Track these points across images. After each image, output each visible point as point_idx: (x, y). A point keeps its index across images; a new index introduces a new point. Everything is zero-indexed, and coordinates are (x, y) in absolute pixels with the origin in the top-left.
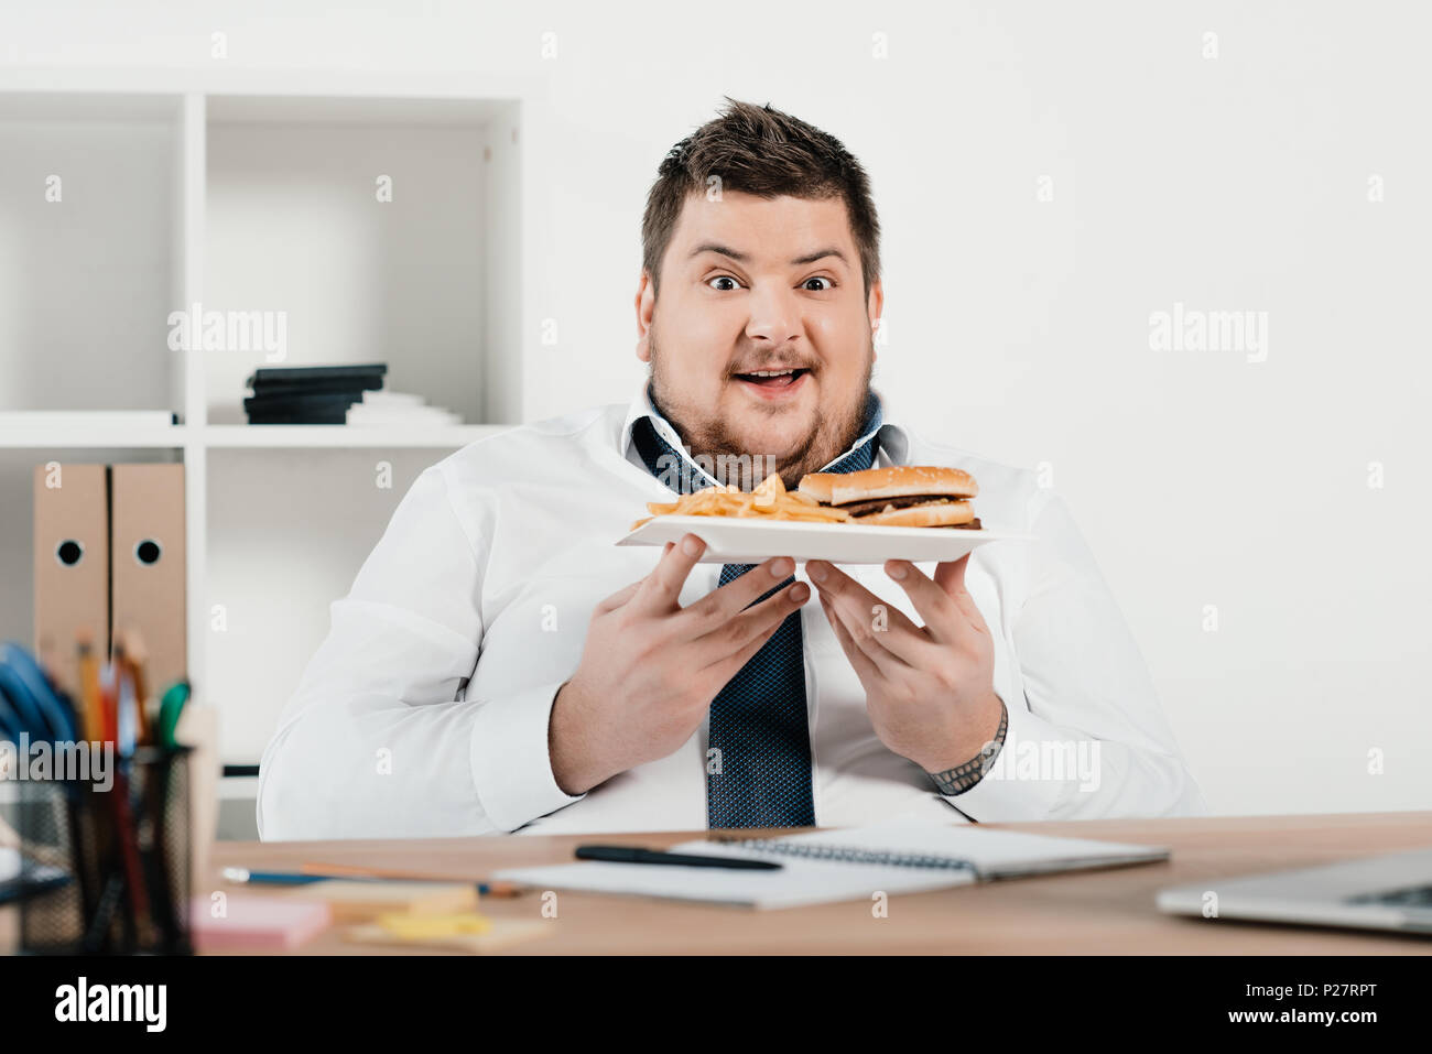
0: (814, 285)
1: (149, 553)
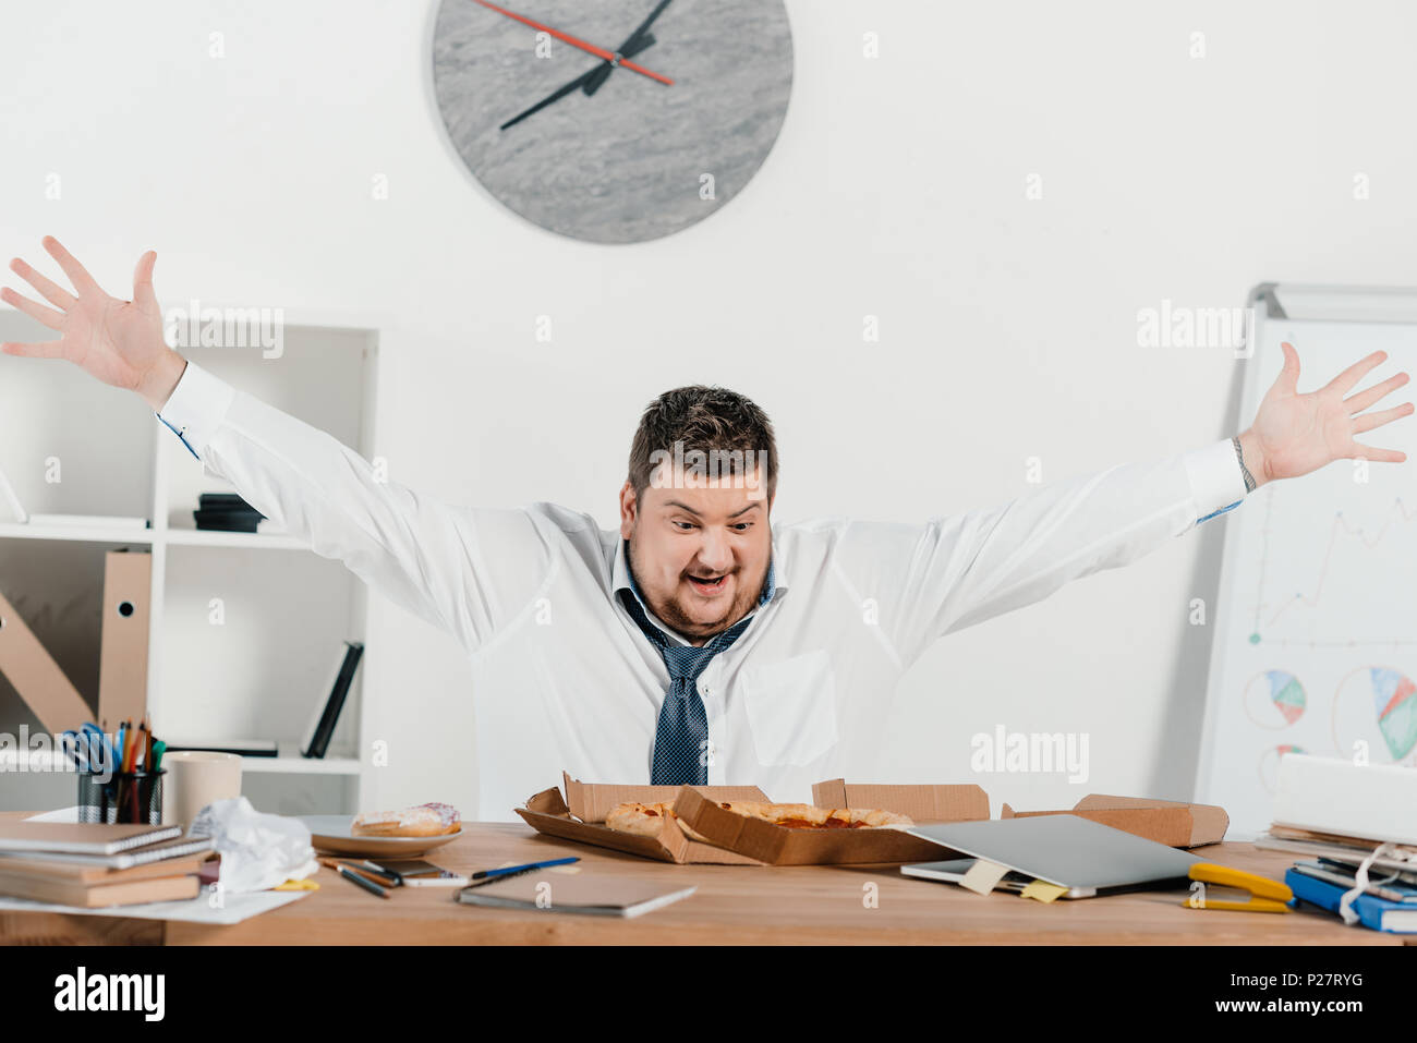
0: (741, 526)
1: (126, 609)
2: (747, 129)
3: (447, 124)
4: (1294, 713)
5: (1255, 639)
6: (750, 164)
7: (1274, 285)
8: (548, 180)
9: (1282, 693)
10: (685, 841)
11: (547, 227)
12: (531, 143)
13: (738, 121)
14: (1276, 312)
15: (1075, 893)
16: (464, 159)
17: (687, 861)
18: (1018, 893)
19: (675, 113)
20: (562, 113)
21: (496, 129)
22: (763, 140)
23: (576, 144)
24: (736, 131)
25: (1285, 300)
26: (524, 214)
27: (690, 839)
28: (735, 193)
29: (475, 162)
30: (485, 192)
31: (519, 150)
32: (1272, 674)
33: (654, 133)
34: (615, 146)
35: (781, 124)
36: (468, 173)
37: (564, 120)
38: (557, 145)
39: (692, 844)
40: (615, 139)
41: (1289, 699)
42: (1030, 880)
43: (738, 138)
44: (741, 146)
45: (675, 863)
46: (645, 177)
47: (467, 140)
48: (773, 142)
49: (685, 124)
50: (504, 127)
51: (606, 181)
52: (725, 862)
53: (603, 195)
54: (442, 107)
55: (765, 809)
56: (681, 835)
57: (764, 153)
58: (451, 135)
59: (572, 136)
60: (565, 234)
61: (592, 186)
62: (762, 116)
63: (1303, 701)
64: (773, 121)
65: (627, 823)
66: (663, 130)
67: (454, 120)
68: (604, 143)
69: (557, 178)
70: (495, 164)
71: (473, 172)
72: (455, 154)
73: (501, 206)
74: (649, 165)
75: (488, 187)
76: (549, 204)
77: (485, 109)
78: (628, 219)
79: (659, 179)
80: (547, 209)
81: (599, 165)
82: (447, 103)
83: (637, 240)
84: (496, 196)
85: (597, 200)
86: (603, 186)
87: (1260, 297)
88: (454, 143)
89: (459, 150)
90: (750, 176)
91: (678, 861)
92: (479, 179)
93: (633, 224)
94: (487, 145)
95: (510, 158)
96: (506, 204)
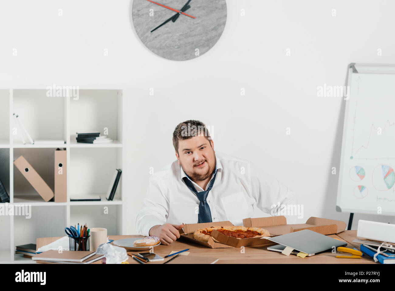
0: (202, 148)
1: (61, 165)
2: (215, 29)
3: (137, 31)
4: (362, 177)
5: (352, 158)
6: (216, 38)
7: (355, 64)
8: (164, 45)
9: (359, 172)
10: (214, 242)
11: (164, 57)
12: (159, 36)
13: (213, 27)
14: (355, 71)
15: (310, 255)
16: (142, 40)
17: (215, 247)
18: (296, 255)
19: (196, 26)
20: (167, 27)
21: (150, 32)
22: (220, 32)
23: (170, 35)
24: (213, 30)
25: (357, 68)
26: (158, 54)
27: (215, 242)
28: (213, 46)
29: (144, 41)
30: (147, 48)
31: (156, 37)
32: (356, 167)
33: (191, 31)
34: (181, 35)
35: (224, 27)
36: (142, 44)
37: (167, 29)
38: (166, 36)
39: (216, 243)
40: (181, 33)
41: (361, 173)
42: (299, 252)
43: (213, 31)
44: (214, 33)
45: (212, 248)
46: (189, 43)
47: (142, 35)
48: (222, 32)
49: (199, 28)
50: (152, 31)
51: (179, 44)
52: (224, 247)
53: (178, 48)
54: (135, 27)
55: (232, 228)
56: (213, 241)
57: (220, 35)
58: (138, 34)
59: (170, 33)
60: (169, 59)
61: (175, 46)
62: (219, 25)
63: (364, 174)
64: (222, 26)
65: (199, 236)
66: (193, 30)
67: (138, 30)
68: (178, 34)
69: (166, 44)
70: (150, 41)
71: (144, 44)
72: (139, 39)
73: (152, 52)
74: (190, 40)
75: (148, 47)
76: (164, 51)
77: (147, 27)
78: (185, 54)
79: (193, 43)
80: (164, 52)
81: (177, 40)
82: (137, 26)
83: (188, 59)
84: (150, 50)
85: (177, 49)
86: (178, 45)
87: (351, 67)
88: (139, 36)
89: (140, 38)
90: (216, 41)
91: (213, 248)
92: (146, 45)
93: (186, 55)
94: (147, 36)
95: (153, 39)
96: (153, 51)
